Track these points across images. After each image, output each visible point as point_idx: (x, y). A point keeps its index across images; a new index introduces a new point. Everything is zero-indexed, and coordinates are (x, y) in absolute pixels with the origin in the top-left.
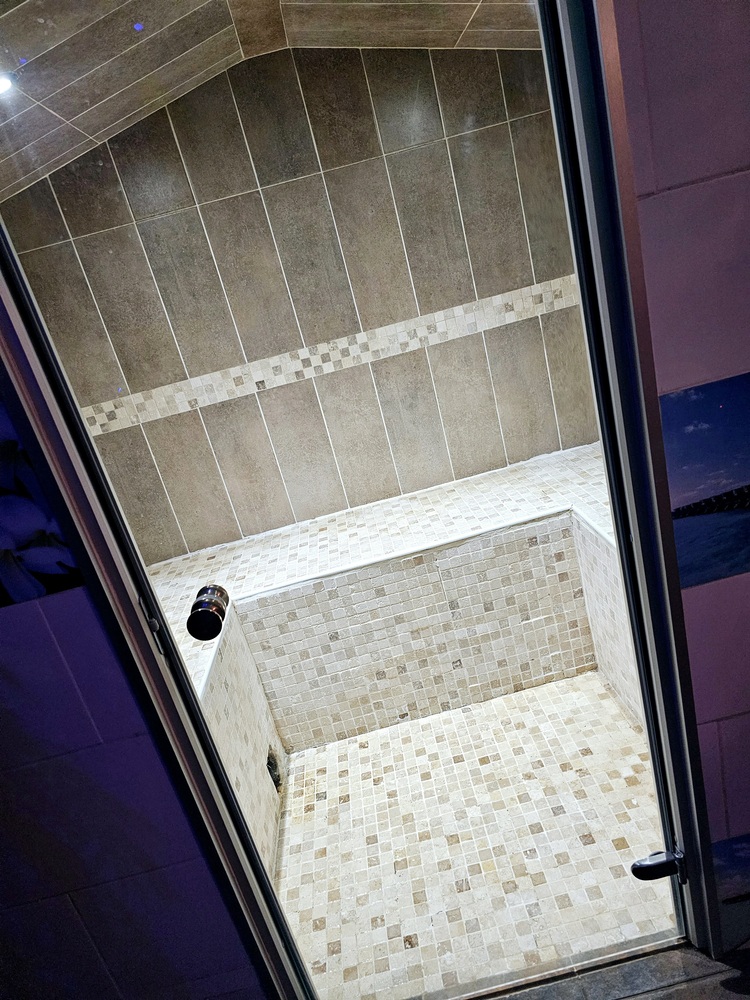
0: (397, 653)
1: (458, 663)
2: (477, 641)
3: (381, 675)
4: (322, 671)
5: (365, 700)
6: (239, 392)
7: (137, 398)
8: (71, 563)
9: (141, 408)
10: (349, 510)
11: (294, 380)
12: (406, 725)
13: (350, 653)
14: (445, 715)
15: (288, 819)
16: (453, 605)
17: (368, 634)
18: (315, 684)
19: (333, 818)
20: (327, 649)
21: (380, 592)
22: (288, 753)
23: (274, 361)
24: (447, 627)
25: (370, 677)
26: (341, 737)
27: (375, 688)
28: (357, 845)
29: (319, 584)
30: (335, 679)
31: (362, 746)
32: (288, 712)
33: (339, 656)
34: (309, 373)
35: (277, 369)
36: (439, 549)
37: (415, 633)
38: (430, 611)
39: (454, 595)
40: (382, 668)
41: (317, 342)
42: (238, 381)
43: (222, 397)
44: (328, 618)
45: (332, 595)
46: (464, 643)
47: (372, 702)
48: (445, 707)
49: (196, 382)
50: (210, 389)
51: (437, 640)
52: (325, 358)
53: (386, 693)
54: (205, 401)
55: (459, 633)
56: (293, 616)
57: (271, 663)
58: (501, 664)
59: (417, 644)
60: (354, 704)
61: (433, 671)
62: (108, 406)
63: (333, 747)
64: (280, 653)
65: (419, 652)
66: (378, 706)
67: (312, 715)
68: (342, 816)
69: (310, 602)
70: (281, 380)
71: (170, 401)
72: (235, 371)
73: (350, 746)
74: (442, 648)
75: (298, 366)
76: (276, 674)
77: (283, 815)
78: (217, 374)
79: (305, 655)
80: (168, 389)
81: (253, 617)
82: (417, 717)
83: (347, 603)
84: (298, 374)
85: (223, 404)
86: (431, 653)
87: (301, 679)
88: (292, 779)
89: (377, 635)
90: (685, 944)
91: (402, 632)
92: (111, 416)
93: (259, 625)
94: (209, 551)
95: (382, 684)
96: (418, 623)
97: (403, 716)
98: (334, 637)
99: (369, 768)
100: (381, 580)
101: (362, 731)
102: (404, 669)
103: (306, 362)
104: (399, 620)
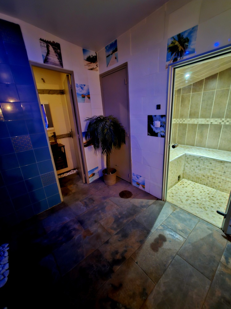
0: (209, 174)
1: (220, 182)
2: (226, 181)
3: (204, 176)
4: (194, 170)
5: (199, 178)
6: (207, 123)
7: (189, 119)
8: (164, 135)
9: (189, 121)
10: (217, 150)
11: (219, 124)
12: (204, 186)
13: (200, 170)
14: (212, 189)
15: (177, 184)
16: (225, 172)
17: (205, 169)
18: (192, 171)
19: (183, 187)
20: (197, 167)
21: (211, 163)
22: (183, 178)
23: (217, 119)
24: (221, 175)
25: (202, 175)
26: (192, 181)
27: (202, 177)
28: (184, 191)
29: (200, 157)
30: (196, 172)
31: (194, 184)
32: (186, 173)
33: (198, 169)
34: (223, 123)
35: (216, 121)
36: (227, 162)
37: (214, 173)
38: (219, 171)
39: (226, 171)
40: (205, 175)
41: (228, 118)
42: (208, 121)
43: (203, 123)
44: (199, 163)
45: (202, 160)
46: (223, 180)
47: (200, 179)
48: (213, 188)
49: (200, 119)
50: (202, 121)
51: (217, 176)
52: (228, 121)
53: (203, 179)
54: (200, 123)
55: (223, 178)
56: (194, 160)
57: (187, 164)
58: (229, 187)
59: (213, 175)
60: (197, 178)
61: (214, 181)
62: (184, 119)
63: (190, 182)
64: (189, 164)
65: (213, 177)
66: (201, 180)
67: (189, 175)
68: (184, 188)
69: (198, 159)
70: (216, 123)
71: (194, 121)
72: (208, 119)
73: (193, 183)
74: (218, 178)
75: (221, 121)
76: (187, 166)
77: (177, 183)
78: (204, 119)
79: (193, 166)
80: (194, 119)
81: (187, 157)
82: (207, 186)
83: (204, 162)
84: (220, 123)
85: (203, 124)
86: (215, 178)
87: (190, 169)
88: (181, 181)
89: (206, 170)
90: (221, 229)
91: (211, 171)
92: (184, 121)
93: (188, 158)
94: (188, 146)
95: (203, 178)
96: (215, 172)
97: (204, 184)
98: (199, 166)
99: (193, 186)
100: (212, 162)
101: (196, 182)
102: (209, 178)
103: (223, 121)
104: (212, 169)
